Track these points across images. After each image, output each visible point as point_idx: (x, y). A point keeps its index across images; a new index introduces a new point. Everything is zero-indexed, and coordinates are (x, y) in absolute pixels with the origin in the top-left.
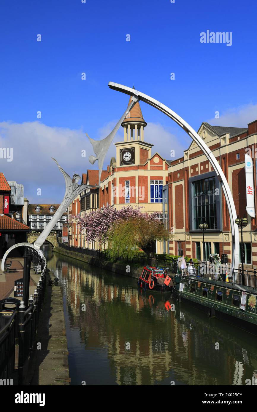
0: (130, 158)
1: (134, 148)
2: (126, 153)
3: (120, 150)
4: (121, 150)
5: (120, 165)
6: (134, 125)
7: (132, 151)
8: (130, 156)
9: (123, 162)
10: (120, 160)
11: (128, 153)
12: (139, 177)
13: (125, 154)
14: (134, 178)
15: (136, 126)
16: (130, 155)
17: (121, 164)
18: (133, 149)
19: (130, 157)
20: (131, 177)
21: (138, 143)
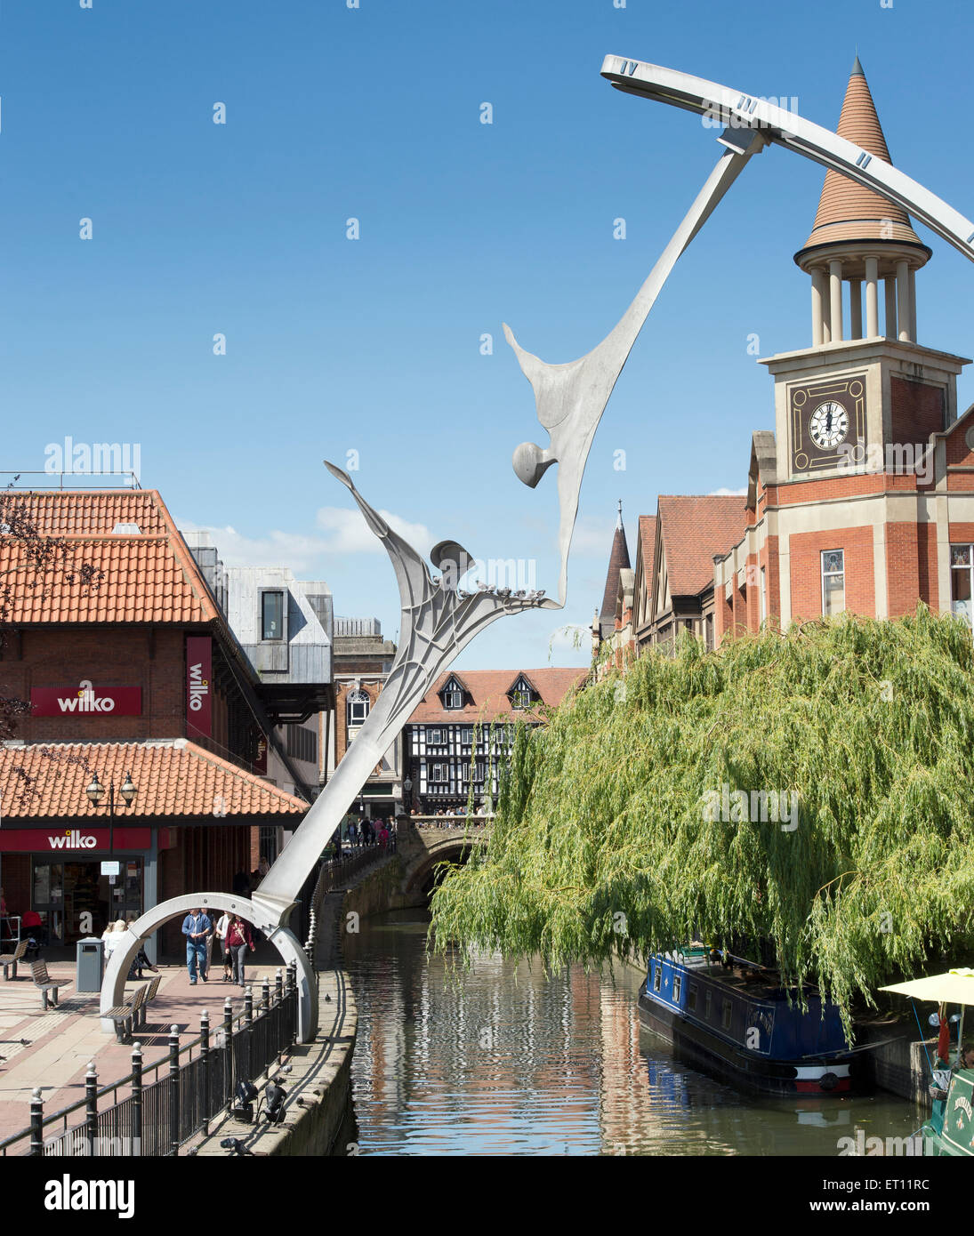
0: (841, 432)
1: (862, 379)
2: (825, 408)
3: (793, 391)
4: (796, 396)
5: (795, 471)
6: (861, 262)
7: (850, 397)
8: (843, 423)
9: (808, 452)
10: (795, 444)
11: (834, 406)
12: (890, 527)
13: (818, 414)
14: (865, 533)
15: (871, 267)
16: (844, 418)
17: (798, 465)
18: (859, 384)
19: (844, 428)
20: (848, 530)
21: (881, 351)
